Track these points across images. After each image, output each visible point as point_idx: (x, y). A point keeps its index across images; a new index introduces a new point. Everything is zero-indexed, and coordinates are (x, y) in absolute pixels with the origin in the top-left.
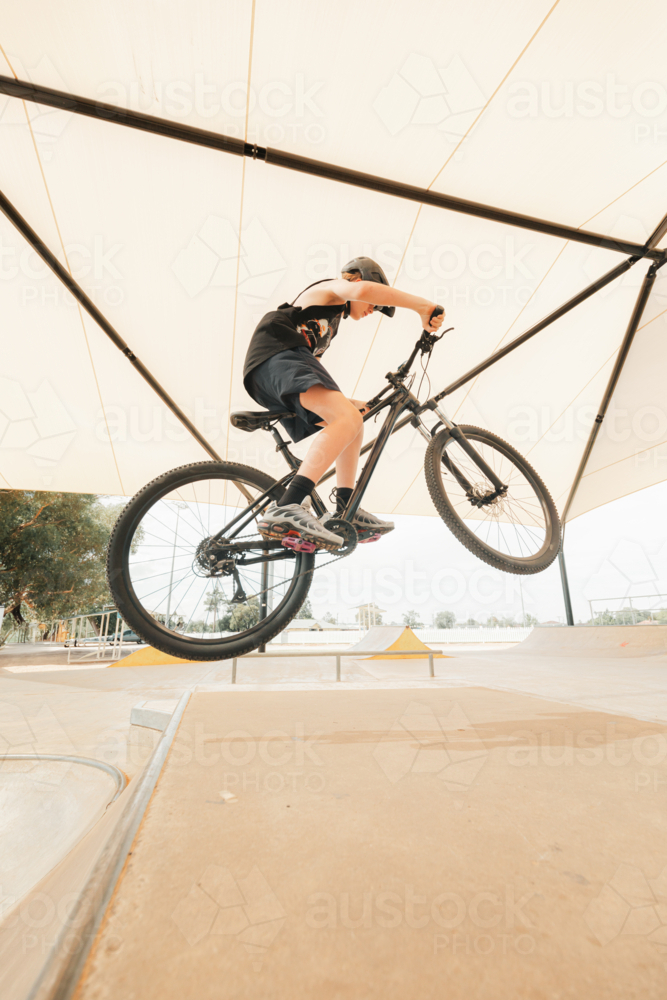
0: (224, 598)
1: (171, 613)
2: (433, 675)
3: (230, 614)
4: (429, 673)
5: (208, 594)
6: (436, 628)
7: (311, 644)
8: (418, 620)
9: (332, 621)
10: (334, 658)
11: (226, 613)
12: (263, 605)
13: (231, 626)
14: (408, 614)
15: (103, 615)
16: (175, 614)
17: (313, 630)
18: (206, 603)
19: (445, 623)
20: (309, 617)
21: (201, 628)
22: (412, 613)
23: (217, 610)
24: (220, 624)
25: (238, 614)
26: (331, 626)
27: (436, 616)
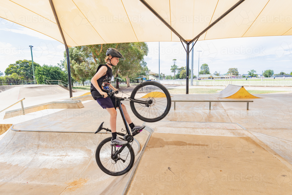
0: (177, 68)
1: (160, 73)
2: (248, 109)
3: (179, 73)
4: (246, 108)
5: (172, 66)
6: (263, 77)
7: (207, 86)
8: (255, 73)
9: (218, 75)
10: (209, 102)
11: (178, 73)
12: (187, 77)
13: (180, 77)
14: (250, 71)
15: (139, 79)
16: (162, 73)
17: (210, 78)
18: (171, 70)
19: (268, 75)
20: (208, 73)
21: (170, 78)
22: (253, 71)
23: (175, 72)
24: (176, 76)
25: (182, 73)
26: (217, 76)
27: (264, 72)
